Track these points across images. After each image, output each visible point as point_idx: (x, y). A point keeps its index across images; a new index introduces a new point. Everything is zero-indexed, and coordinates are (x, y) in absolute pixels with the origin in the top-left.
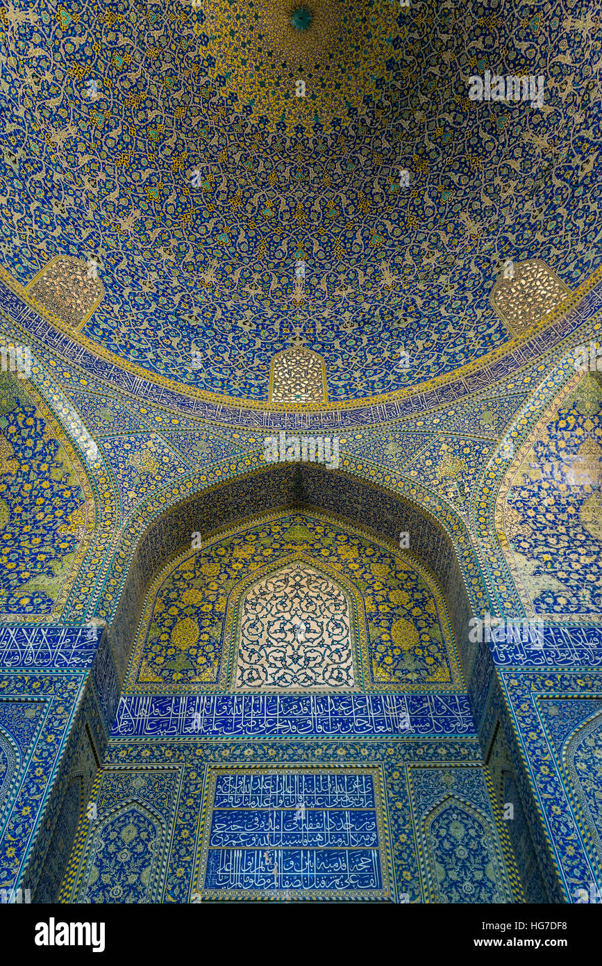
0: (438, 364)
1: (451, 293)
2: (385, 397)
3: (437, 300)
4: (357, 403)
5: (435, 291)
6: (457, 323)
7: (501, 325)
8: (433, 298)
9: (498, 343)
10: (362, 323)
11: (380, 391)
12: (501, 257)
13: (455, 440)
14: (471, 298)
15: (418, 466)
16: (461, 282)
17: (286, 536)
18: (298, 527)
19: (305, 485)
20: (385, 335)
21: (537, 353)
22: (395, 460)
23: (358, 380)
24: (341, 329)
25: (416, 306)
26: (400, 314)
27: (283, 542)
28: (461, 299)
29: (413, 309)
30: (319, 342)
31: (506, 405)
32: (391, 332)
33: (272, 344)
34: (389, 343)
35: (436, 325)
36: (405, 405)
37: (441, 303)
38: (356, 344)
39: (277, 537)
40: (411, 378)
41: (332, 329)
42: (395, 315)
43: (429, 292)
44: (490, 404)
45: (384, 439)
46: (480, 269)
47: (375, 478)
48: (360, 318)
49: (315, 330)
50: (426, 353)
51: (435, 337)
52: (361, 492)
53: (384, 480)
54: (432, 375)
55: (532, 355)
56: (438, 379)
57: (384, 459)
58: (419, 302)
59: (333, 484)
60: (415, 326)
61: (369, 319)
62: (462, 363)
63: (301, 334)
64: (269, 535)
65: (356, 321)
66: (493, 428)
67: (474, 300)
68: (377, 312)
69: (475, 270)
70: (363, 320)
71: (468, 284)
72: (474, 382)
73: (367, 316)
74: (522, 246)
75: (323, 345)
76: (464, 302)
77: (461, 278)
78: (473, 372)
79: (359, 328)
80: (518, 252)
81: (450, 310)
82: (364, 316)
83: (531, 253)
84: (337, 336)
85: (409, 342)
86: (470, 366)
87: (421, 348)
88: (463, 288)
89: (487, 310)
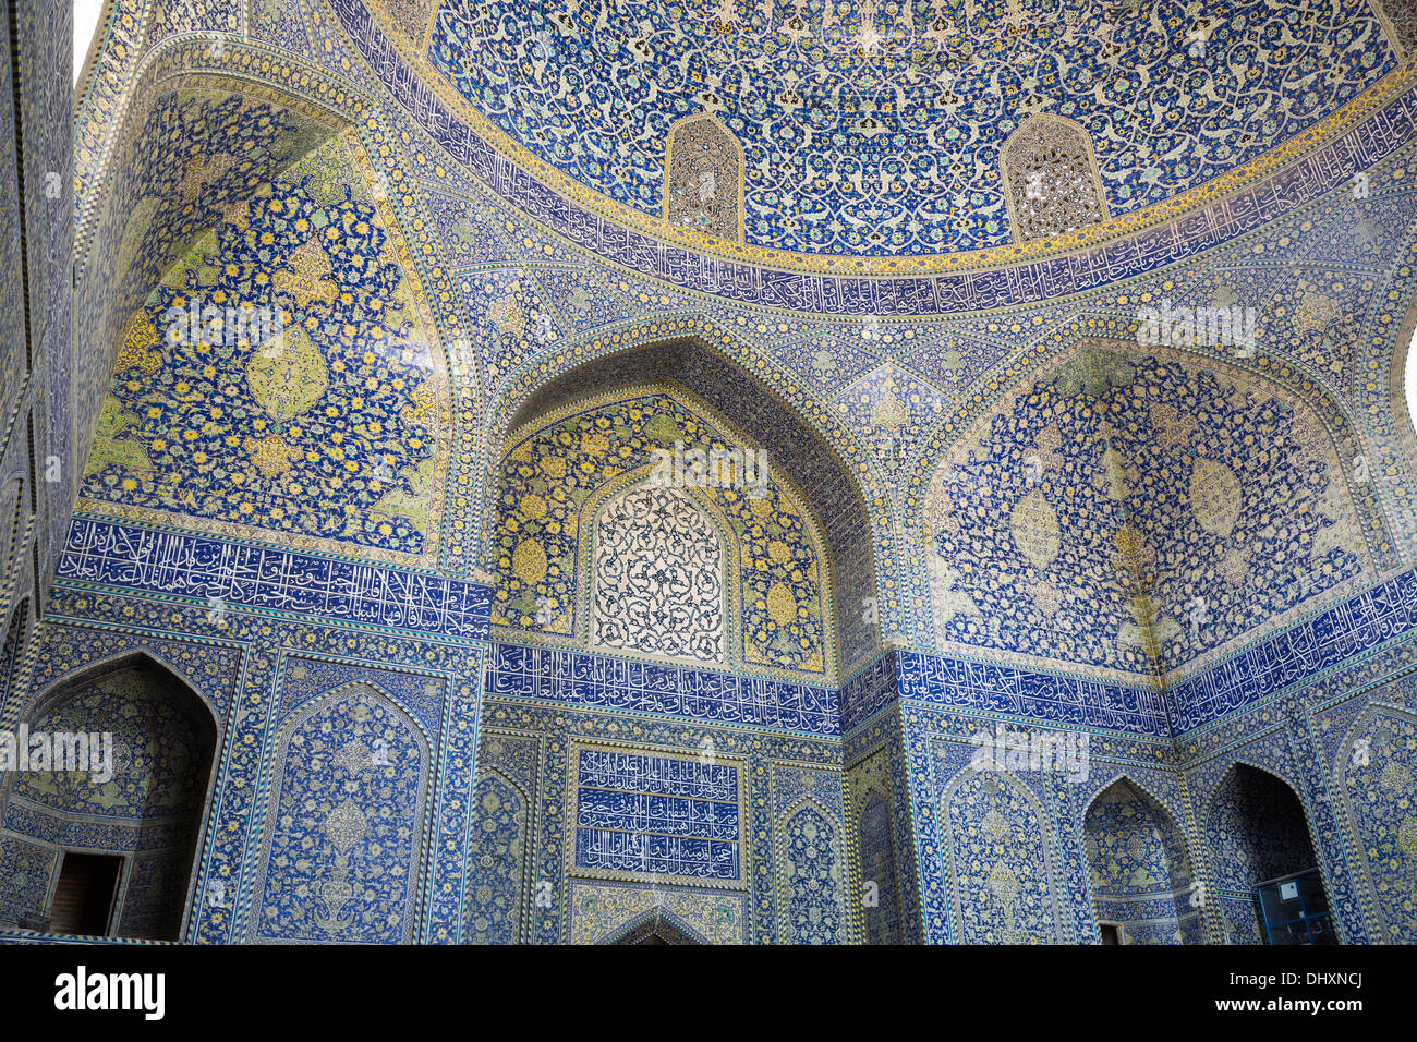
0: (904, 232)
1: (950, 109)
2: (823, 261)
3: (929, 111)
4: (784, 261)
5: (929, 93)
6: (945, 168)
7: (1003, 210)
8: (923, 105)
9: (992, 239)
10: (810, 103)
11: (818, 247)
12: (1038, 89)
13: (905, 378)
14: (975, 135)
15: (851, 400)
16: (970, 97)
17: (649, 429)
18: (663, 417)
19: (689, 364)
20: (839, 139)
21: (1039, 292)
22: (824, 380)
23: (789, 212)
24: (778, 102)
25: (894, 107)
26: (868, 108)
27: (644, 440)
28: (961, 128)
29: (889, 110)
30: (741, 116)
31: (980, 353)
32: (848, 137)
33: (673, 98)
34: (841, 158)
35: (915, 156)
36: (850, 290)
37: (933, 119)
38: (794, 140)
39: (637, 428)
40: (863, 241)
41: (764, 97)
42: (861, 109)
43: (921, 89)
44: (961, 342)
45: (815, 342)
46: (1003, 91)
47: (793, 398)
48: (808, 92)
49: (738, 89)
50: (892, 202)
51: (909, 177)
52: (765, 404)
53: (803, 405)
54: (893, 249)
55: (1032, 292)
56: (901, 261)
57: (809, 375)
58: (902, 102)
59: (730, 380)
60: (885, 142)
61: (822, 98)
62: (937, 247)
63: (718, 91)
64: (626, 423)
65: (802, 94)
66: (955, 379)
67: (978, 141)
68: (836, 92)
69: (995, 89)
70: (813, 97)
71: (979, 107)
72: (948, 294)
73: (820, 93)
74: (1071, 91)
75: (747, 123)
76: (964, 137)
77: (971, 91)
78: (949, 275)
79: (804, 110)
80: (1063, 98)
81: (941, 140)
82: (815, 89)
83: (1078, 111)
84: (769, 113)
85: (871, 169)
86: (946, 261)
87: (885, 190)
88: (968, 109)
89: (992, 168)
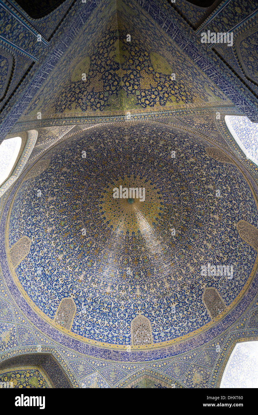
0: (108, 337)
1: (123, 309)
2: (87, 340)
3: (118, 309)
4: (79, 338)
5: (119, 305)
6: (119, 323)
7: (130, 336)
8: (117, 307)
9: (127, 343)
10: (93, 301)
11: (87, 336)
12: (141, 309)
13: (100, 378)
14: (127, 317)
15: (86, 382)
16: (127, 308)
17: (30, 381)
18: (35, 377)
19: (47, 362)
20: (98, 311)
21: (136, 359)
22: (80, 374)
23: (83, 325)
24: (87, 299)
25: (111, 306)
26: (106, 305)
27: (27, 384)
28: (124, 314)
29: (110, 307)
30: (78, 300)
31: (120, 374)
32: (100, 311)
33: (65, 293)
34: (97, 315)
35: (113, 318)
36: (92, 349)
37: (119, 311)
38: (88, 308)
39: (27, 379)
40: (98, 337)
41: (84, 297)
42: (104, 305)
43: (117, 304)
44: (116, 370)
45: (80, 362)
46: (134, 308)
47: (71, 378)
48: (94, 299)
49: (79, 294)
50: (106, 328)
51: (111, 323)
52: (63, 378)
53: (73, 381)
54: (104, 340)
55: (134, 359)
56: (105, 344)
57: (76, 372)
58: (113, 306)
59: (56, 369)
60: (107, 314)
61: (96, 301)
62: (114, 342)
63: (75, 294)
64: (25, 377)
65: (92, 299)
66: (112, 381)
67: (127, 318)
68: (99, 300)
69: (132, 307)
70: (94, 300)
71: (128, 311)
72: (115, 355)
73: (96, 299)
74: (147, 311)
75: (79, 302)
76: (124, 316)
77: (128, 306)
78: (116, 350)
79: (92, 302)
80: (146, 312)
81: (119, 316)
82: (95, 298)
83: (148, 316)
84: (84, 301)
85: (103, 319)
86: (116, 346)
87: (105, 325)
88: (126, 310)
89: (129, 325)
